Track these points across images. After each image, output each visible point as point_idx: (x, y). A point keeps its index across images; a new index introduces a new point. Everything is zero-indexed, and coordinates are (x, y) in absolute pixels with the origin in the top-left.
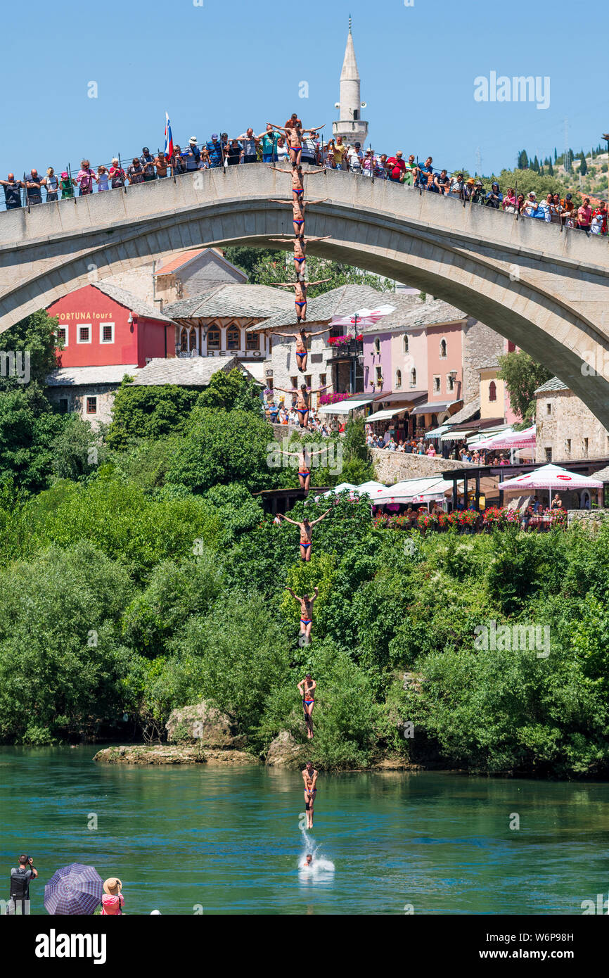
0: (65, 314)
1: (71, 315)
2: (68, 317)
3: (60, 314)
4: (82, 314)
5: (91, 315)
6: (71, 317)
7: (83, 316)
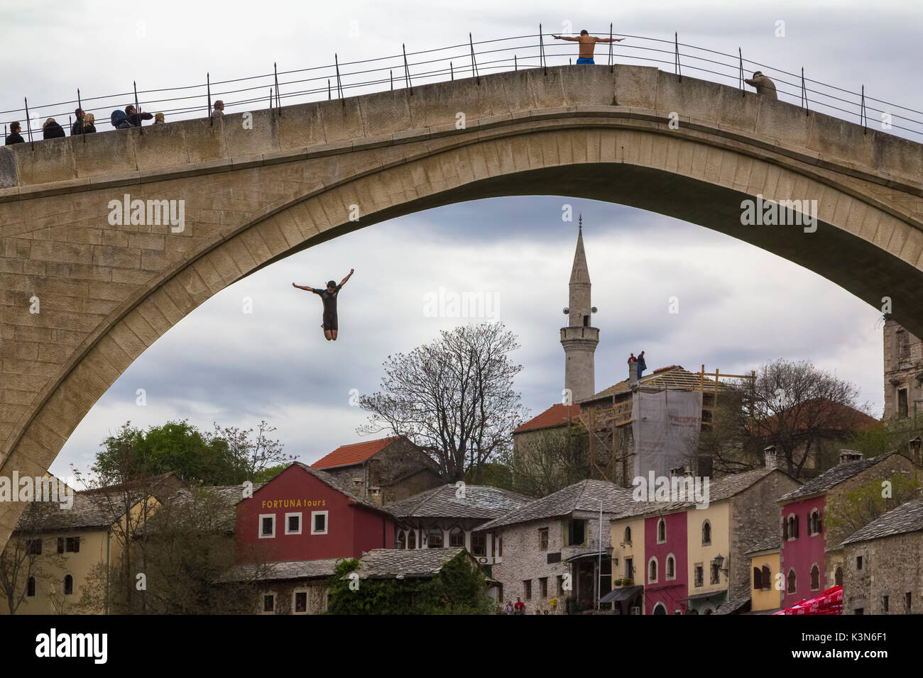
0: (273, 502)
1: (279, 503)
2: (275, 505)
3: (267, 502)
4: (291, 501)
5: (302, 502)
6: (278, 505)
7: (292, 503)
